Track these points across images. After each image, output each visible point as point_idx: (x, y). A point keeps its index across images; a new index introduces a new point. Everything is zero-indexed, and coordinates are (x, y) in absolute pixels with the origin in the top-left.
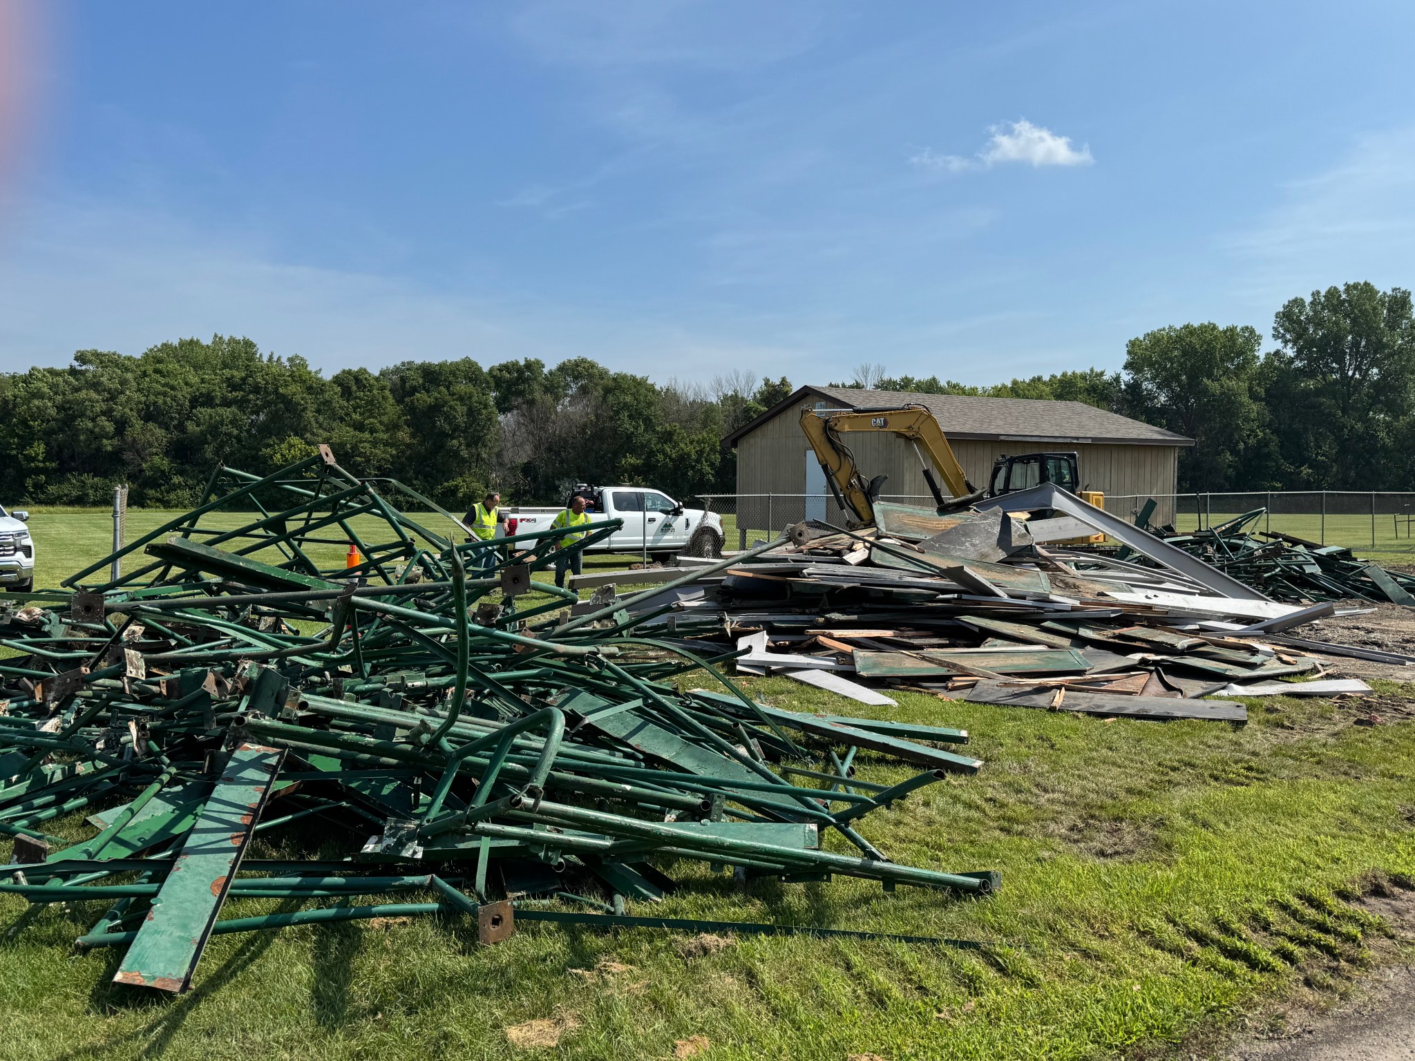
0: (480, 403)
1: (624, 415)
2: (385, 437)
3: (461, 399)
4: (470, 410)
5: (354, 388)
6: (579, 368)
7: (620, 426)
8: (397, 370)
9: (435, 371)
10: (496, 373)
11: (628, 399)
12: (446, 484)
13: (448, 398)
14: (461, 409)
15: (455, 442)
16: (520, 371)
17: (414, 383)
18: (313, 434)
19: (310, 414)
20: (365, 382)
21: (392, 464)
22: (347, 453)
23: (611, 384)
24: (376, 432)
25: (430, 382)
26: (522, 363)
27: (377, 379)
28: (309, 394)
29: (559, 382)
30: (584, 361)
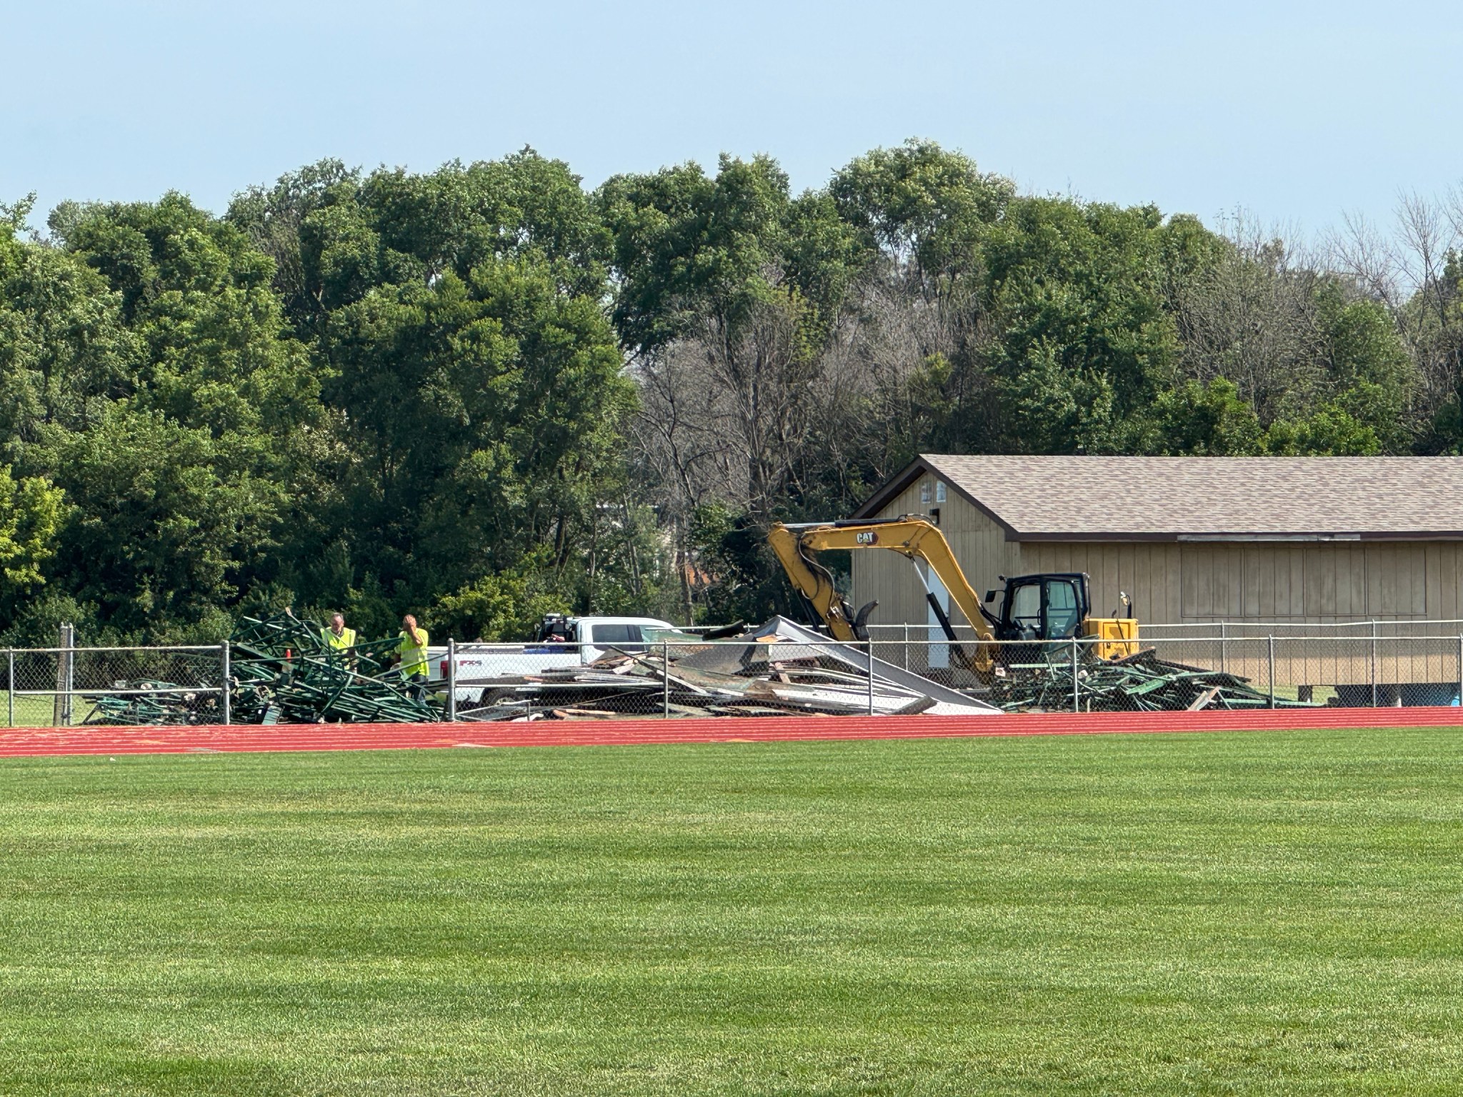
0: (567, 326)
1: (1045, 354)
2: (258, 443)
3: (502, 309)
4: (533, 345)
5: (151, 273)
6: (909, 185)
7: (1028, 393)
8: (283, 201)
9: (424, 203)
10: (623, 209)
11: (1062, 296)
12: (448, 600)
13: (467, 306)
14: (505, 347)
15: (483, 458)
16: (703, 199)
17: (354, 251)
18: (30, 436)
19: (22, 375)
20: (188, 255)
21: (276, 531)
22: (137, 505)
23: (1013, 235)
24: (233, 424)
25: (401, 246)
26: (711, 173)
27: (220, 235)
28: (21, 306)
29: (831, 239)
30: (927, 156)
